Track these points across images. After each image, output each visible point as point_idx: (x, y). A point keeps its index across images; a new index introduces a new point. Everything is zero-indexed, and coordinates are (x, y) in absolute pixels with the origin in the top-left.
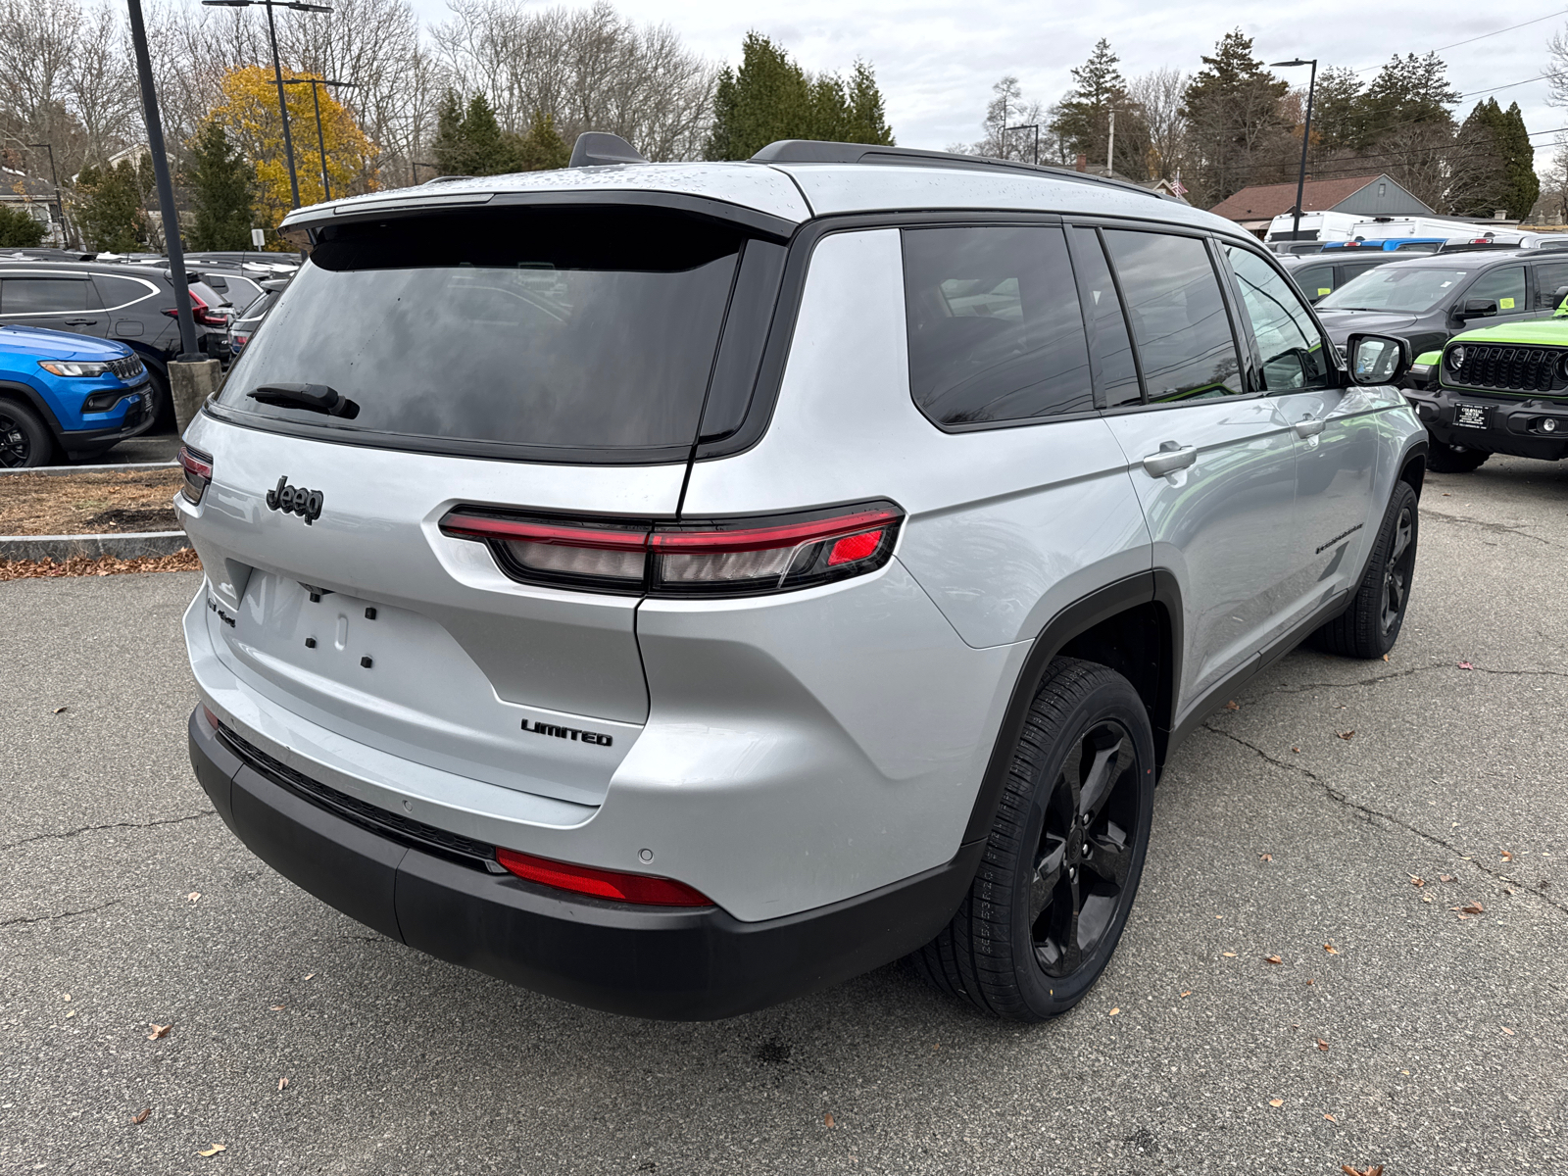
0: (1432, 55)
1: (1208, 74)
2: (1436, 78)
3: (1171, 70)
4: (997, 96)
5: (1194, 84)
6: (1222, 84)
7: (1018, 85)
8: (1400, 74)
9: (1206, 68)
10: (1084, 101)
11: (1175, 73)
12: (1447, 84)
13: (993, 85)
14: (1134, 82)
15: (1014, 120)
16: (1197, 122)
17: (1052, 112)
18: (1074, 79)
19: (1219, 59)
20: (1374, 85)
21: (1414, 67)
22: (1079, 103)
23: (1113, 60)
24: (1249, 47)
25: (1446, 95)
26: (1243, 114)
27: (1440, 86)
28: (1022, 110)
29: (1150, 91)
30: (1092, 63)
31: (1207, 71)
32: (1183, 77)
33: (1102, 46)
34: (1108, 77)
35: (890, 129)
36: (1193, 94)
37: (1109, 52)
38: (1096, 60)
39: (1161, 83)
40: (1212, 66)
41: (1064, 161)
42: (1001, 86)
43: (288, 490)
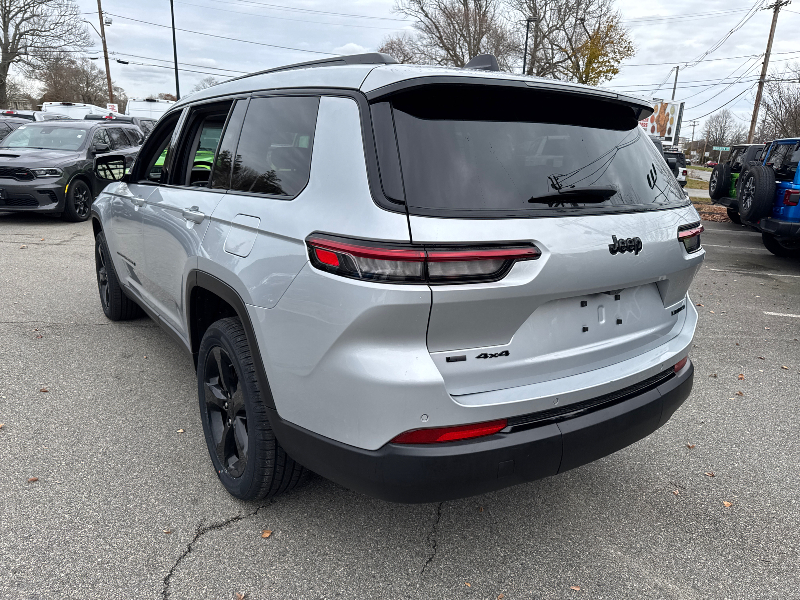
43: (623, 242)
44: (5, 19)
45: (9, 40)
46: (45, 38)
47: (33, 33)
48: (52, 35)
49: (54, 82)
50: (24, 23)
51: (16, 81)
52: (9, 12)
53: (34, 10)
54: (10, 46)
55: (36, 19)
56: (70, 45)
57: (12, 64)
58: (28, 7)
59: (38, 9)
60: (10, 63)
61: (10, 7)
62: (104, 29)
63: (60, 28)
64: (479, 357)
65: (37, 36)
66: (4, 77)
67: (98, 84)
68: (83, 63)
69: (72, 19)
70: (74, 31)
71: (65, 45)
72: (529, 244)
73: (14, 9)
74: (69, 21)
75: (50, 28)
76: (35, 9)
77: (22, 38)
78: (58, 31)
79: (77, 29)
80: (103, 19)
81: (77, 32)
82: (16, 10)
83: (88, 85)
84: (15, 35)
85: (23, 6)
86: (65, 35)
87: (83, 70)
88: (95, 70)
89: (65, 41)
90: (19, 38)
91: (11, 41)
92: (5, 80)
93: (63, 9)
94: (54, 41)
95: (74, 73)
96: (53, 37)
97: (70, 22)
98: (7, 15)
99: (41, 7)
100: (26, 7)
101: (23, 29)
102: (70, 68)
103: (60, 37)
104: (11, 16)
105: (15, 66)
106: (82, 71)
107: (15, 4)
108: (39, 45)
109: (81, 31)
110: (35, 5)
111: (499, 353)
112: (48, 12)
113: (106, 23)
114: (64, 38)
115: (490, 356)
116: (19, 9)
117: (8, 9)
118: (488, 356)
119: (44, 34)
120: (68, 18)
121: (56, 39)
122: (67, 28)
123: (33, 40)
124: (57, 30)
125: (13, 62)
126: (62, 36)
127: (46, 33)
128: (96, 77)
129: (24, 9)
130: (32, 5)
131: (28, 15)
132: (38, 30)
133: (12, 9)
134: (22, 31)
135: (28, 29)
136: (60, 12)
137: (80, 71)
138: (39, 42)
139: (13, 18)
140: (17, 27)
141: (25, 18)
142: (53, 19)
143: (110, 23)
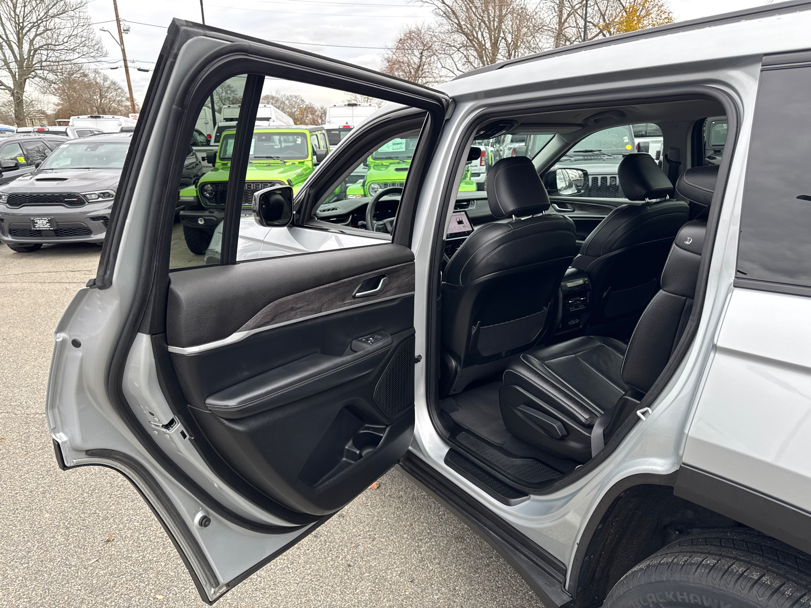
44: (19, 36)
45: (24, 56)
46: (59, 51)
47: (47, 47)
48: (66, 48)
49: (67, 95)
50: (38, 38)
51: (33, 96)
52: (23, 28)
53: (46, 23)
54: (25, 63)
55: (49, 32)
56: (83, 57)
57: (27, 80)
58: (40, 21)
59: (50, 22)
60: (26, 79)
61: (23, 23)
62: (122, 37)
63: (73, 40)
65: (51, 50)
66: (21, 94)
67: (112, 94)
68: (95, 75)
69: (85, 31)
70: (87, 42)
71: (78, 58)
73: (27, 25)
74: (82, 32)
75: (63, 41)
76: (48, 23)
77: (37, 53)
78: (72, 44)
79: (90, 40)
80: (120, 27)
81: (90, 44)
82: (30, 26)
83: (101, 97)
84: (30, 51)
85: (35, 20)
86: (78, 47)
87: (96, 81)
88: (107, 81)
89: (78, 53)
90: (33, 53)
91: (25, 57)
92: (22, 97)
93: (75, 21)
94: (68, 54)
95: (87, 86)
96: (67, 50)
97: (83, 34)
98: (20, 31)
99: (53, 21)
100: (39, 22)
101: (37, 43)
102: (82, 81)
103: (74, 50)
104: (24, 31)
105: (31, 82)
106: (94, 83)
107: (28, 20)
108: (54, 59)
109: (94, 42)
110: (47, 19)
112: (61, 25)
113: (124, 30)
114: (77, 50)
116: (32, 24)
117: (21, 25)
119: (58, 48)
120: (80, 30)
121: (70, 51)
122: (80, 39)
123: (48, 54)
124: (70, 43)
125: (28, 78)
126: (75, 48)
127: (60, 46)
128: (109, 88)
129: (36, 24)
130: (45, 20)
131: (41, 29)
132: (52, 44)
133: (25, 24)
134: (37, 46)
135: (42, 44)
136: (72, 24)
137: (93, 83)
138: (53, 56)
139: (26, 34)
140: (32, 41)
141: (38, 33)
142: (65, 32)
143: (128, 30)
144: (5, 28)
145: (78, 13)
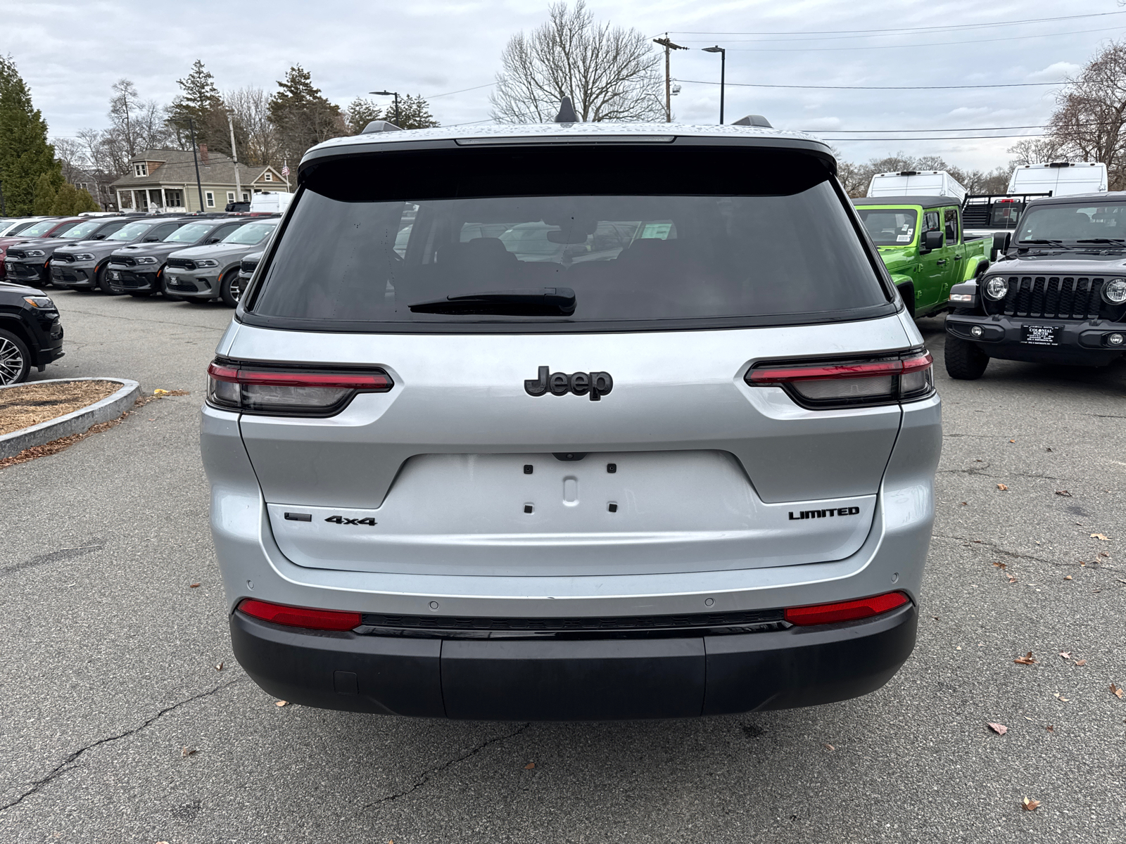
0: (419, 97)
1: (283, 94)
2: (424, 111)
3: (255, 89)
4: (117, 94)
5: (275, 100)
6: (295, 102)
7: (134, 87)
8: (403, 107)
9: (282, 90)
10: (191, 104)
11: (259, 90)
12: (431, 116)
13: (112, 85)
14: (230, 94)
15: (136, 114)
16: (282, 127)
17: (166, 110)
18: (181, 87)
19: (289, 84)
20: (388, 113)
21: (411, 104)
22: (187, 105)
23: (209, 76)
24: (308, 78)
25: (431, 123)
26: (313, 124)
27: (427, 117)
28: (141, 107)
29: (243, 102)
30: (193, 77)
31: (282, 91)
32: (265, 94)
33: (198, 65)
34: (207, 88)
35: (39, 112)
36: (275, 107)
37: (205, 70)
38: (196, 75)
39: (250, 97)
40: (285, 88)
41: (183, 148)
42: (118, 86)
43: (559, 377)
44: (586, 103)
58: (609, 86)
62: (669, 100)
64: (329, 520)
72: (378, 369)
80: (669, 88)
82: (598, 92)
85: (605, 85)
86: (643, 113)
104: (592, 99)
111: (360, 519)
113: (674, 92)
115: (346, 521)
116: (600, 90)
118: (343, 520)
121: (635, 118)
129: (605, 89)
131: (609, 94)
133: (594, 90)
135: (607, 112)
141: (605, 99)
142: (634, 95)
143: (678, 91)
144: (574, 95)
145: (649, 72)
